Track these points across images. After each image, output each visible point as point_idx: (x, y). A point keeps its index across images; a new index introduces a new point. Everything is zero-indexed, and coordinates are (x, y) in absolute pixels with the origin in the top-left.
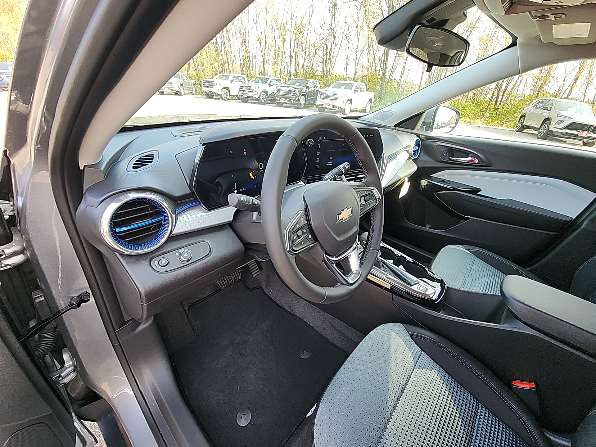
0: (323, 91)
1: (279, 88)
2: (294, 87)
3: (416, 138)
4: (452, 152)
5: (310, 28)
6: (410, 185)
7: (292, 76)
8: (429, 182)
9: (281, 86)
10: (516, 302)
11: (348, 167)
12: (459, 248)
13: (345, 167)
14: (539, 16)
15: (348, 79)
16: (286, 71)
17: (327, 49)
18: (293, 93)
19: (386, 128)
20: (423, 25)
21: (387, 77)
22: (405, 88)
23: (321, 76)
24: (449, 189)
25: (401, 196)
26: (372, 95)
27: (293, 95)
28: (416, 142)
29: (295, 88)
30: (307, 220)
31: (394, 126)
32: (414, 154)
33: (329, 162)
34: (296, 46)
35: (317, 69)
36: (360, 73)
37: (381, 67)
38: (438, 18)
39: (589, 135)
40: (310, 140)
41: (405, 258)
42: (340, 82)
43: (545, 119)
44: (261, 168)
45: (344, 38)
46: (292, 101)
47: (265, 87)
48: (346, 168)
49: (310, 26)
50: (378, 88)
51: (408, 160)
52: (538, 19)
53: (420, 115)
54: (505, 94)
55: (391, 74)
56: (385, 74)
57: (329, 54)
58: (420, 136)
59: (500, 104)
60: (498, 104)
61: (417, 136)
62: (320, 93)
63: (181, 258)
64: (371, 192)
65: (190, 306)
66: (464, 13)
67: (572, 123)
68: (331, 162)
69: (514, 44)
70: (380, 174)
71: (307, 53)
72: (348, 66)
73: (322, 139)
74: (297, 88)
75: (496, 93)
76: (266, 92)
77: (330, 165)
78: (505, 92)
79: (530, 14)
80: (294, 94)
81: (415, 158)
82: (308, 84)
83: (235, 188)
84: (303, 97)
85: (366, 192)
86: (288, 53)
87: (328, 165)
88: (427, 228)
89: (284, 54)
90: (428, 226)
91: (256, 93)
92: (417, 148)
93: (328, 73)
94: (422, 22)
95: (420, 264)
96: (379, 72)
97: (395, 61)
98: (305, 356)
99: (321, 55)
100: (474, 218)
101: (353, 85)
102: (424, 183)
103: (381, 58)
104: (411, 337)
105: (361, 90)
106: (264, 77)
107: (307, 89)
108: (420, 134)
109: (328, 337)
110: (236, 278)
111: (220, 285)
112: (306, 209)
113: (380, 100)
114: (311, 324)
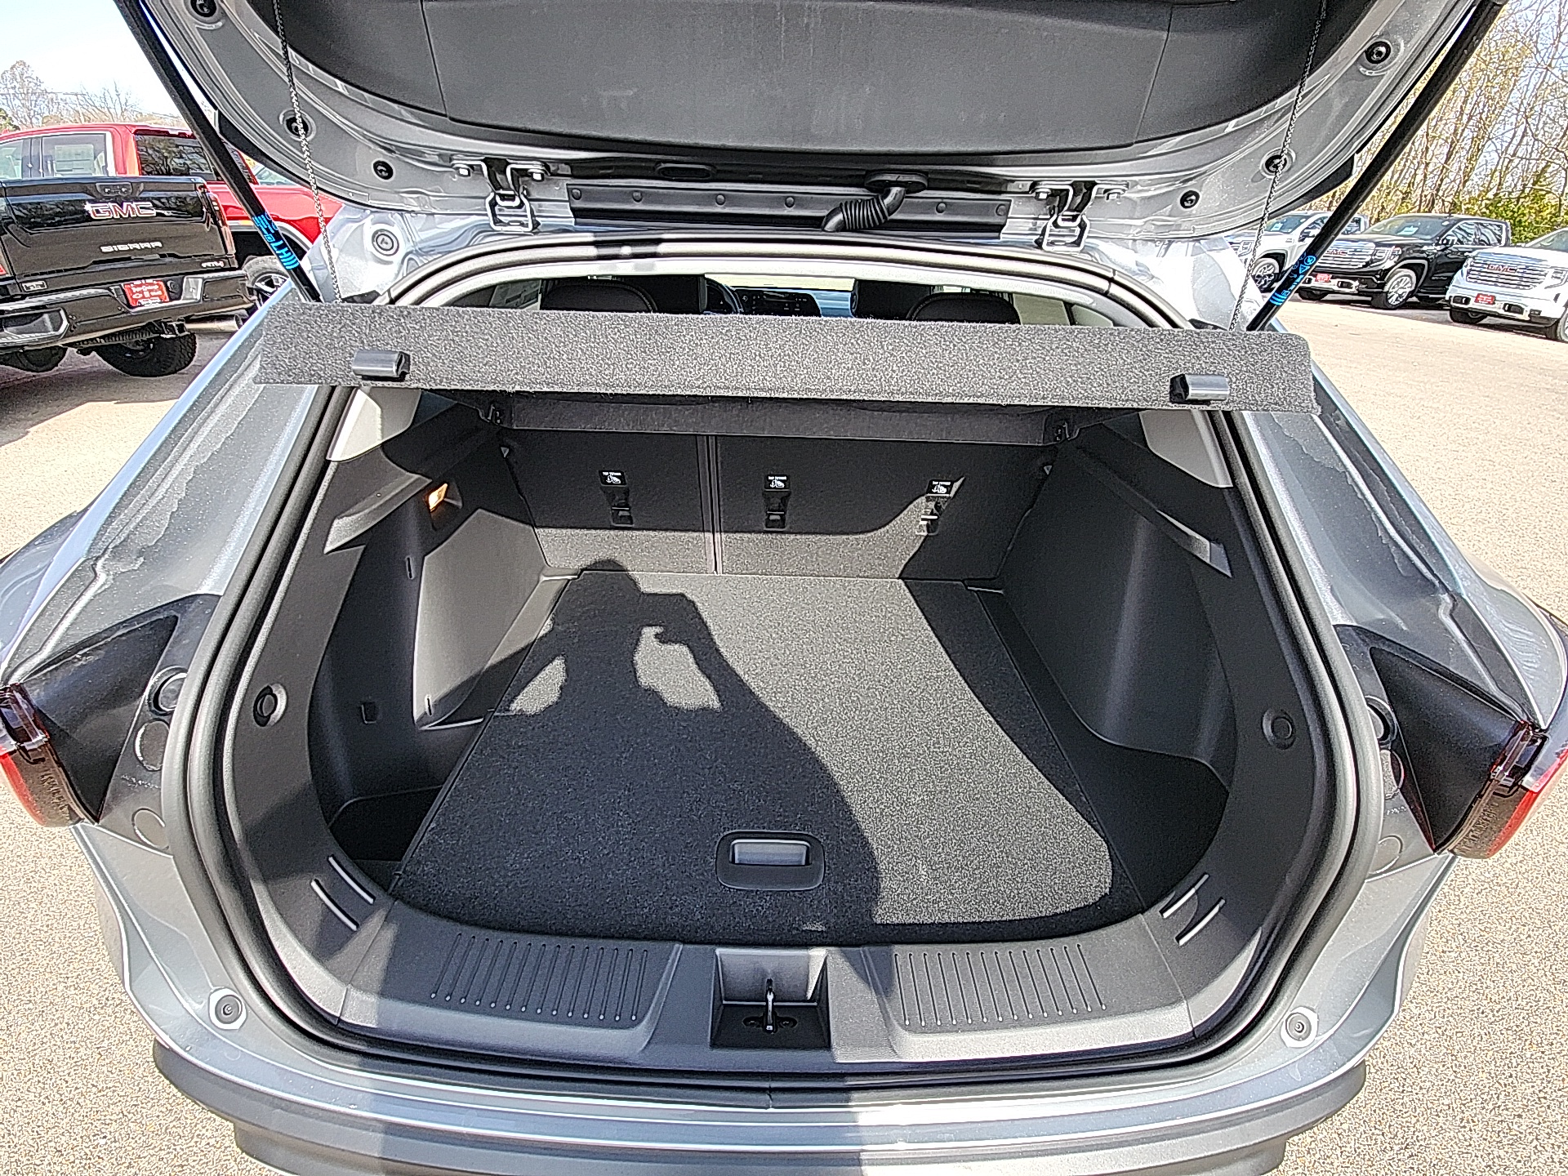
29: (1378, 244)
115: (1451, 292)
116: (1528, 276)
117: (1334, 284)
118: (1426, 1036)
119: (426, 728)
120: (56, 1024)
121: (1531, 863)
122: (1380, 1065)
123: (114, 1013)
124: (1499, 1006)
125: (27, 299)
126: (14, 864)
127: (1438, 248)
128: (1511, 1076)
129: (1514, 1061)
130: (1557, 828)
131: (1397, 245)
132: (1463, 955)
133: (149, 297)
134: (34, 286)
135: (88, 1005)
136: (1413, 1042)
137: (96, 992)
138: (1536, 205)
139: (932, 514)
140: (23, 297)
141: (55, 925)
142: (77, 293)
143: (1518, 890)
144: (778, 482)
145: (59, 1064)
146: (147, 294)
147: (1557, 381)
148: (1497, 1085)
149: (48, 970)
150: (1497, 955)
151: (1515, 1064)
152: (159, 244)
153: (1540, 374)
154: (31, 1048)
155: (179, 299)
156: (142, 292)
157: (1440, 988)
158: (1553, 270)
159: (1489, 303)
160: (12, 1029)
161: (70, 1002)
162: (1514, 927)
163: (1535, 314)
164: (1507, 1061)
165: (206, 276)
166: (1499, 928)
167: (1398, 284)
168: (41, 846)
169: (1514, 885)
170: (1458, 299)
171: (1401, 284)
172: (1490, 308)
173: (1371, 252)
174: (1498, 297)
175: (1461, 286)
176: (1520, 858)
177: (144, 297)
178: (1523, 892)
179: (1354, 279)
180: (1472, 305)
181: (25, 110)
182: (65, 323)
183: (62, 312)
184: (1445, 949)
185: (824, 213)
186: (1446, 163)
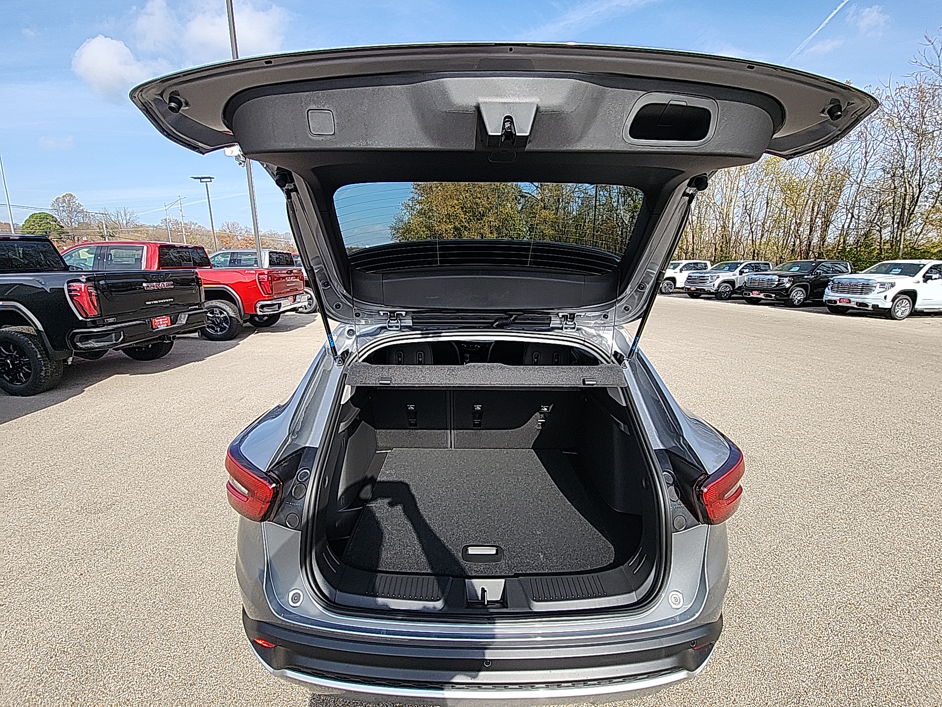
18: (776, 283)
27: (776, 287)
29: (780, 276)
46: (774, 295)
62: (832, 283)
76: (733, 283)
80: (779, 285)
84: (799, 289)
91: (712, 285)
101: (922, 266)
115: (825, 298)
116: (866, 288)
117: (762, 296)
118: (811, 677)
119: (340, 510)
120: (130, 682)
121: (867, 593)
122: (787, 691)
123: (160, 676)
124: (849, 662)
125: (106, 327)
126: (101, 607)
127: (813, 276)
128: (856, 695)
129: (858, 688)
130: (882, 575)
131: (790, 276)
132: (831, 638)
133: (162, 323)
134: (111, 320)
135: (146, 673)
136: (804, 680)
137: (150, 666)
138: (867, 250)
139: (542, 419)
140: (104, 326)
141: (126, 635)
142: (131, 323)
143: (861, 607)
144: (478, 408)
145: (133, 701)
146: (161, 323)
147: (892, 342)
148: (849, 699)
149: (124, 657)
150: (849, 638)
151: (858, 689)
152: (172, 300)
153: (882, 339)
154: (117, 694)
155: (175, 324)
156: (159, 322)
157: (819, 655)
158: (879, 284)
159: (847, 303)
160: (106, 685)
161: (137, 671)
162: (858, 625)
163: (875, 307)
164: (854, 688)
165: (190, 313)
166: (850, 625)
167: (796, 294)
168: (115, 597)
169: (858, 604)
170: (830, 301)
171: (798, 295)
172: (849, 305)
173: (777, 280)
174: (852, 299)
175: (829, 295)
176: (862, 591)
177: (160, 324)
178: (863, 607)
179: (773, 293)
180: (838, 304)
181: (69, 218)
182: (122, 337)
183: (122, 333)
184: (821, 636)
185: (493, 321)
186: (810, 235)
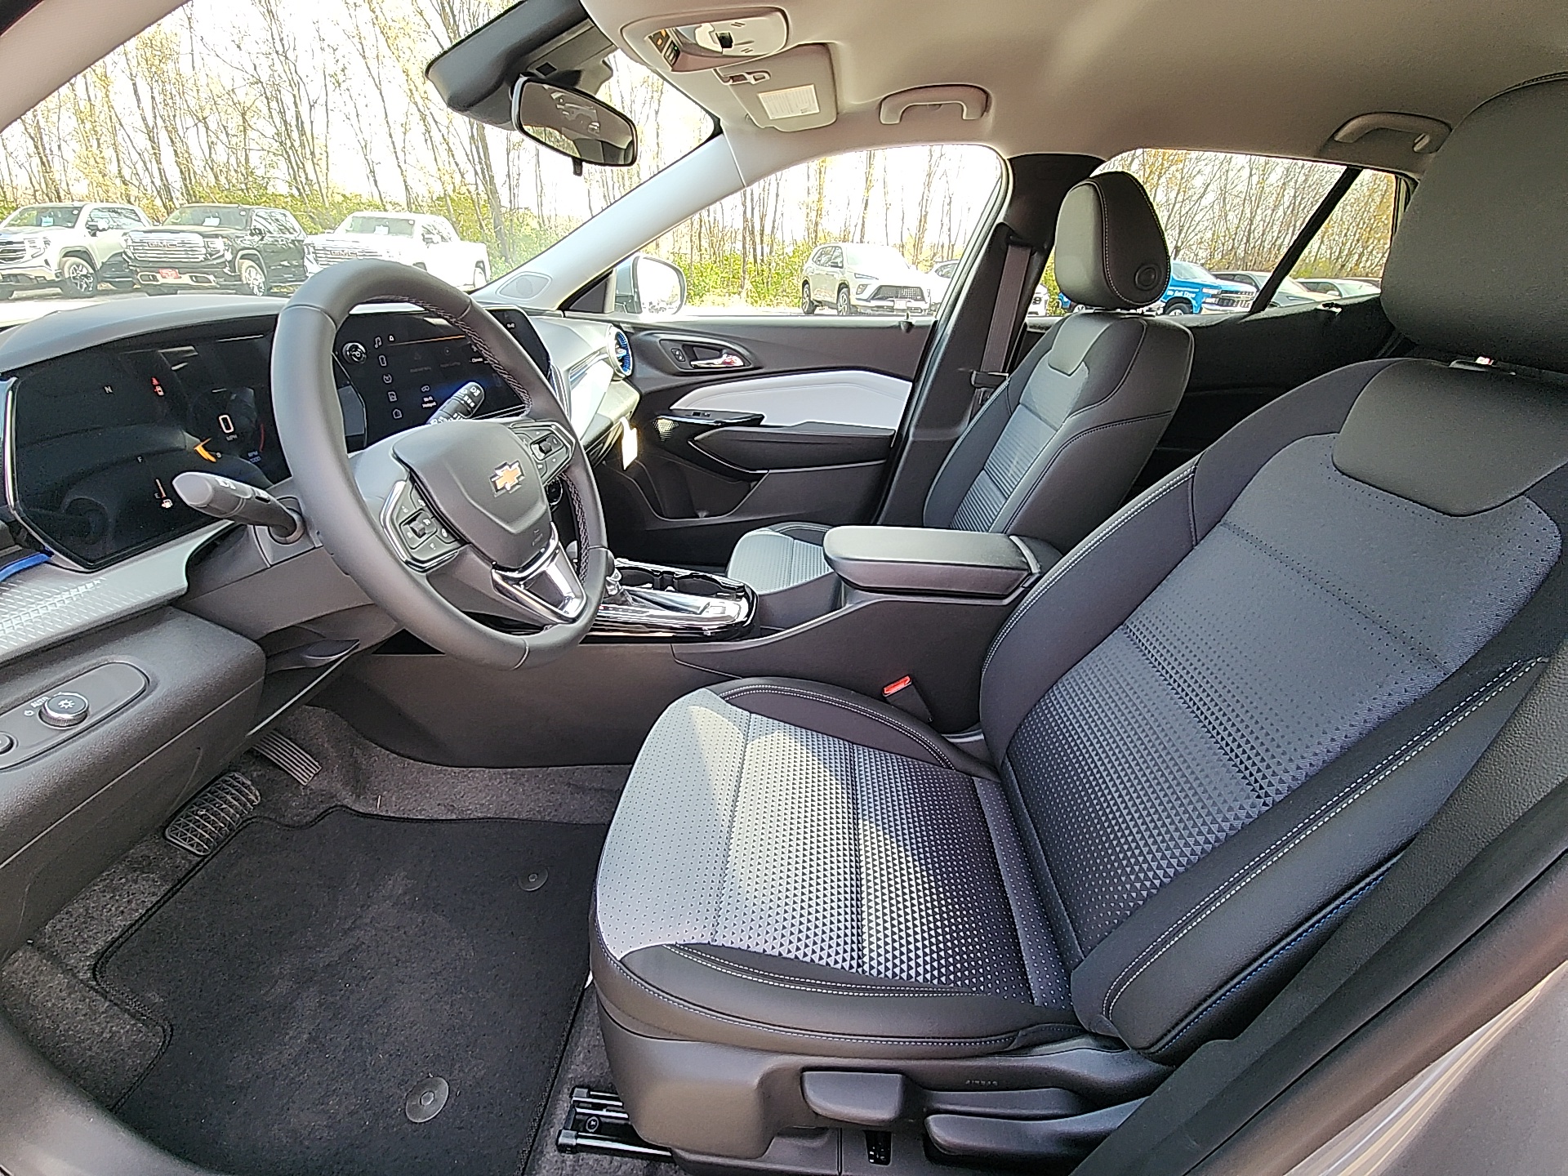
0: (319, 240)
1: (137, 237)
2: (200, 234)
3: (616, 330)
4: (690, 349)
5: (198, 46)
6: (638, 434)
7: (179, 199)
8: (674, 421)
9: (145, 232)
10: (845, 561)
11: (478, 392)
12: (765, 531)
13: (472, 393)
14: (732, 78)
15: (389, 207)
16: (146, 181)
17: (282, 113)
18: (204, 251)
19: (540, 314)
20: (532, 78)
21: (505, 202)
22: (559, 229)
23: (292, 196)
24: (713, 427)
25: (626, 464)
26: (479, 251)
27: (206, 259)
28: (616, 339)
29: (204, 236)
30: (423, 499)
31: (559, 309)
32: (622, 366)
33: (426, 399)
34: (159, 99)
35: (268, 175)
36: (419, 189)
37: (476, 173)
38: (560, 67)
39: (909, 305)
40: (350, 344)
41: (673, 573)
42: (366, 214)
43: (840, 285)
44: (228, 428)
45: (330, 87)
46: (211, 278)
47: (78, 237)
48: (476, 394)
49: (197, 39)
50: (490, 231)
51: (613, 380)
52: (731, 82)
53: (603, 279)
54: (765, 238)
55: (513, 196)
56: (493, 192)
57: (294, 128)
58: (622, 325)
59: (762, 260)
60: (759, 261)
61: (615, 326)
62: (311, 250)
63: (52, 718)
64: (549, 432)
65: (95, 965)
66: (604, 62)
67: (881, 287)
68: (431, 398)
69: (718, 132)
70: (558, 398)
71: (213, 126)
72: (377, 169)
73: (385, 340)
74: (217, 236)
75: (748, 239)
76: (84, 255)
77: (431, 405)
78: (762, 234)
79: (715, 70)
80: (211, 255)
81: (629, 373)
82: (254, 223)
83: (160, 494)
84: (248, 263)
85: (538, 433)
86: (132, 121)
87: (424, 406)
88: (703, 519)
89: (118, 126)
90: (702, 514)
91: (40, 261)
92: (623, 352)
93: (316, 187)
94: (529, 70)
95: (701, 574)
96: (477, 189)
97: (510, 159)
98: (535, 883)
99: (270, 131)
100: (771, 471)
101: (411, 222)
102: (664, 425)
103: (469, 152)
104: (727, 701)
105: (442, 237)
106: (56, 204)
107: (257, 238)
108: (619, 322)
109: (576, 818)
110: (245, 805)
111: (192, 845)
112: (411, 476)
113: (506, 261)
114: (524, 816)
